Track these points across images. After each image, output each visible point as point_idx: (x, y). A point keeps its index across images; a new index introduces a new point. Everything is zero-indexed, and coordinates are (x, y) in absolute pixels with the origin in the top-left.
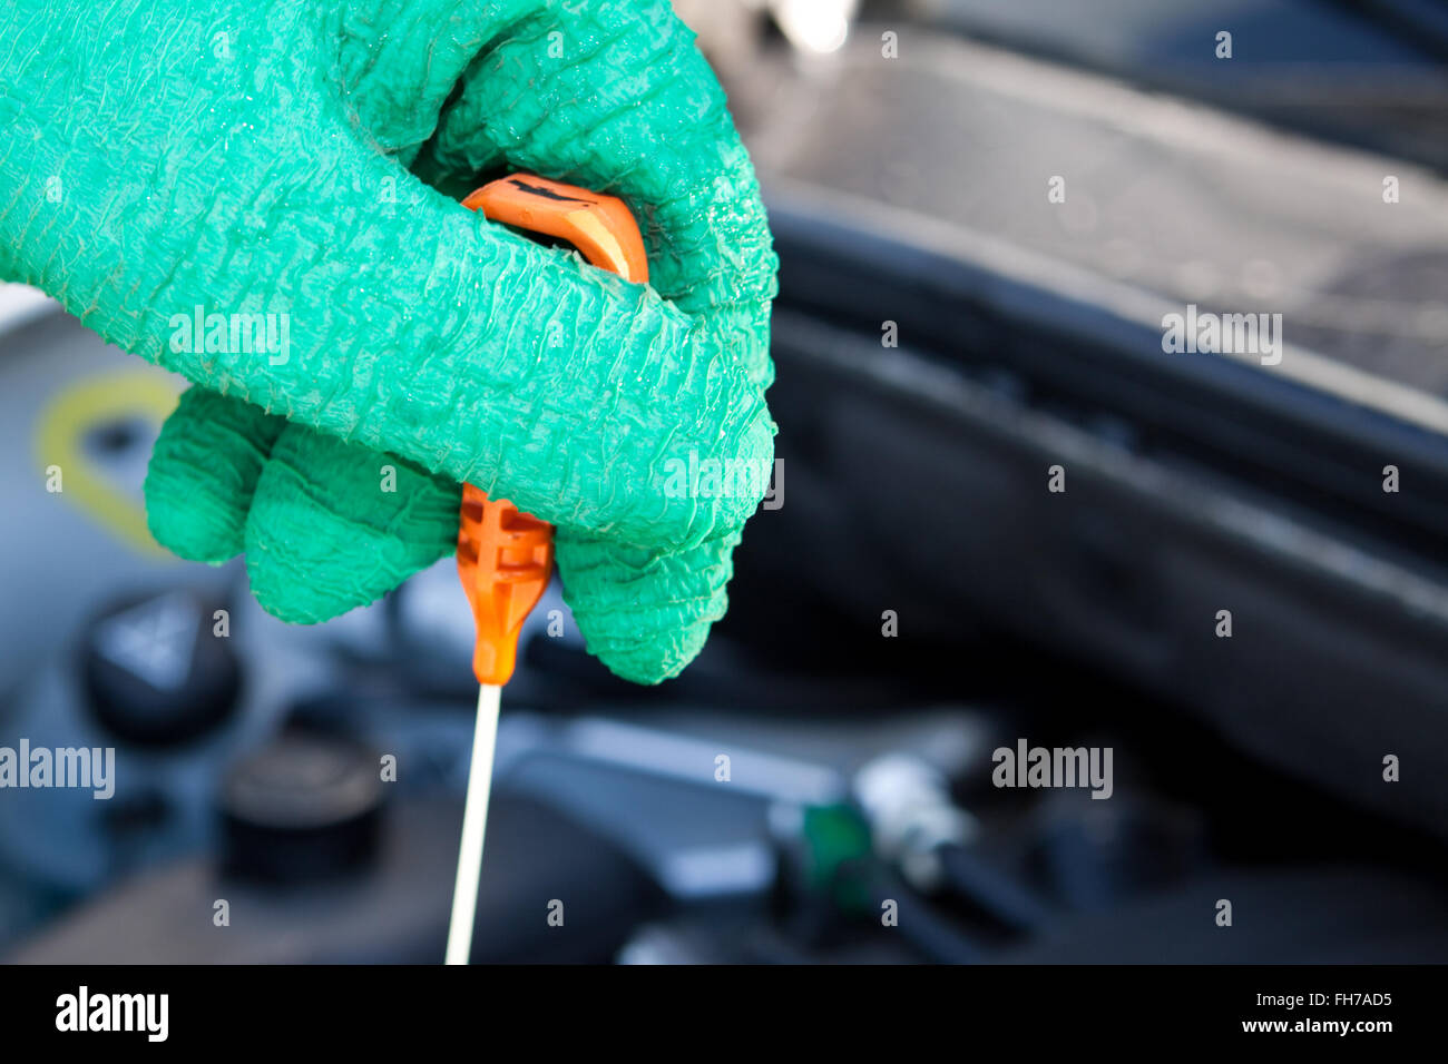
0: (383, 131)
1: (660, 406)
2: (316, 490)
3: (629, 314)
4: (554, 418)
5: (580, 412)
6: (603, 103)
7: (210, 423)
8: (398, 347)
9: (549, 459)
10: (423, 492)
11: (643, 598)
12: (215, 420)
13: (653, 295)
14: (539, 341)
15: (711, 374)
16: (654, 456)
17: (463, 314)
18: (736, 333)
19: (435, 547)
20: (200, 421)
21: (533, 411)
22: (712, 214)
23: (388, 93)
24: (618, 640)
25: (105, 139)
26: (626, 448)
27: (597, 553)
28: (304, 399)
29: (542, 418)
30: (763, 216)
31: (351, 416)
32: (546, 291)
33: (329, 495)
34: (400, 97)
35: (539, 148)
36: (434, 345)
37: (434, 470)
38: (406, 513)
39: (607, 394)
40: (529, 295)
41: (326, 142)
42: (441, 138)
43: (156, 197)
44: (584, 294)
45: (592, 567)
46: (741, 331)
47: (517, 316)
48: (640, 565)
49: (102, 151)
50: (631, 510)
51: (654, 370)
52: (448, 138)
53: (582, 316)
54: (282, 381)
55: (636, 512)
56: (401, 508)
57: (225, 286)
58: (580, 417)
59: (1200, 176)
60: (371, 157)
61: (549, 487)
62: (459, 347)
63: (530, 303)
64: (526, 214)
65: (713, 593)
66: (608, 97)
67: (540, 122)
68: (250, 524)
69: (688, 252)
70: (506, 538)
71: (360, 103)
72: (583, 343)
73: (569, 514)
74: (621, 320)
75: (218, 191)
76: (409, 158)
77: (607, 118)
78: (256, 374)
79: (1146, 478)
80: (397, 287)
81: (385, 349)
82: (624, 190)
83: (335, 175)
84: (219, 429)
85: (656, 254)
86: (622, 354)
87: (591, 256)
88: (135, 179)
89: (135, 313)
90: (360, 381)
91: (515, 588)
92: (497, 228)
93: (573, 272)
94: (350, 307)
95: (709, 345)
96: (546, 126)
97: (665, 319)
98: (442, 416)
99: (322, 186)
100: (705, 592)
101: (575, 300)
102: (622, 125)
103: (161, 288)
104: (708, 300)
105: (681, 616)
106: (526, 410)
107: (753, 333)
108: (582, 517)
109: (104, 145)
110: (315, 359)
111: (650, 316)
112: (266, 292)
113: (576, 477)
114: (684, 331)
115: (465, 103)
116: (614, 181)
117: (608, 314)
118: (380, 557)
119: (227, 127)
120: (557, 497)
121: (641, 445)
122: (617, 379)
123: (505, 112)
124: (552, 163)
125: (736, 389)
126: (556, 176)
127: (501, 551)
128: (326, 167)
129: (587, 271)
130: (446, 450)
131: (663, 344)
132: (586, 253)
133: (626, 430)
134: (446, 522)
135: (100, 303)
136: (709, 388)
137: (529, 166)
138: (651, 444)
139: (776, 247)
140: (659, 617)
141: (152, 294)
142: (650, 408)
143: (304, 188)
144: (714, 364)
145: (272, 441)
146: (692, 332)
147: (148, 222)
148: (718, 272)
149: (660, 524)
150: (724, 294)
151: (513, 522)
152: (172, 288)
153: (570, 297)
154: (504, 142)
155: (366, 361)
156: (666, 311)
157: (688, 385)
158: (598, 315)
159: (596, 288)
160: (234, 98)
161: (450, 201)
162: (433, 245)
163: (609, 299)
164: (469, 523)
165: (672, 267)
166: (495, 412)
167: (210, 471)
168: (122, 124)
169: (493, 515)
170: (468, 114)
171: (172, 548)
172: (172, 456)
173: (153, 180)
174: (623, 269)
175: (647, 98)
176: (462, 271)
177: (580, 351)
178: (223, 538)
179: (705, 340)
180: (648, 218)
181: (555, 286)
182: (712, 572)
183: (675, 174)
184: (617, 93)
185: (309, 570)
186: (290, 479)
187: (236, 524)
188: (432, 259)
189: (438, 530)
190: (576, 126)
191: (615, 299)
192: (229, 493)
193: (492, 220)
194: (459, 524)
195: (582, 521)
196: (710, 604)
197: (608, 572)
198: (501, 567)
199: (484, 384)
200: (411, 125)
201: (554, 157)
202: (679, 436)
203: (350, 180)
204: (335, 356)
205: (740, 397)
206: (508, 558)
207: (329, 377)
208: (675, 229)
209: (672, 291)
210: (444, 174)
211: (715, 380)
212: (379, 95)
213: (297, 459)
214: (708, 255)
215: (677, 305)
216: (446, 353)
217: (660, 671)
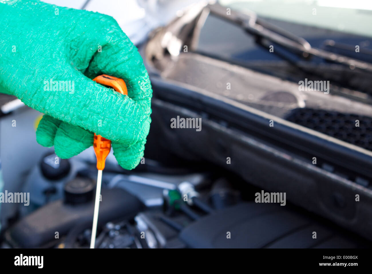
0: (78, 66)
1: (128, 117)
2: (66, 134)
3: (122, 100)
4: (108, 119)
5: (113, 118)
6: (119, 61)
7: (48, 121)
8: (78, 106)
9: (107, 127)
10: (87, 134)
11: (127, 154)
12: (49, 120)
13: (127, 97)
14: (105, 105)
15: (137, 111)
16: (126, 127)
17: (91, 100)
18: (144, 104)
19: (89, 144)
20: (46, 121)
21: (104, 118)
22: (139, 82)
23: (79, 59)
24: (123, 162)
25: (25, 67)
26: (121, 125)
27: (119, 146)
28: (61, 115)
29: (105, 119)
30: (149, 82)
31: (70, 119)
32: (107, 96)
33: (69, 134)
34: (82, 60)
35: (107, 69)
36: (85, 105)
37: (86, 129)
38: (83, 138)
39: (118, 115)
40: (103, 97)
41: (66, 68)
42: (90, 68)
43: (33, 77)
44: (114, 96)
45: (118, 148)
46: (145, 104)
47: (101, 100)
48: (126, 148)
49: (24, 69)
50: (122, 137)
51: (126, 111)
52: (91, 68)
53: (113, 100)
54: (57, 112)
55: (123, 137)
56: (83, 137)
57: (46, 94)
58: (112, 119)
59: (241, 78)
60: (75, 70)
61: (107, 132)
62: (90, 106)
63: (104, 98)
64: (104, 82)
65: (140, 153)
66: (120, 60)
67: (107, 65)
68: (55, 140)
69: (135, 89)
70: (102, 143)
71: (74, 61)
72: (113, 105)
73: (111, 137)
74: (121, 101)
75: (45, 76)
76: (83, 71)
77: (119, 64)
78: (52, 111)
79: (229, 132)
80: (78, 95)
81: (76, 106)
82: (123, 77)
83: (67, 74)
84: (49, 122)
85: (129, 90)
86: (121, 107)
87: (116, 90)
88: (30, 74)
89: (30, 99)
90: (71, 112)
91: (104, 152)
92: (98, 84)
93: (112, 92)
94: (69, 98)
95: (138, 106)
96: (108, 65)
97: (129, 101)
98: (86, 119)
99: (65, 76)
100: (139, 152)
101: (112, 97)
102: (122, 65)
103: (34, 94)
104: (138, 98)
105: (134, 157)
106: (102, 118)
107: (147, 104)
108: (113, 138)
109: (24, 68)
110: (63, 108)
111: (126, 101)
112: (54, 95)
113: (112, 131)
114: (133, 104)
115: (94, 61)
116: (121, 76)
117: (118, 100)
118: (79, 146)
119: (47, 65)
120: (108, 134)
121: (124, 125)
122: (120, 112)
123: (101, 63)
124: (109, 72)
125: (142, 114)
126: (110, 75)
127: (101, 145)
128: (66, 72)
129: (115, 92)
130: (88, 125)
131: (129, 106)
132: (115, 89)
133: (121, 122)
134: (91, 140)
135: (23, 97)
136: (137, 114)
137: (105, 73)
138: (126, 124)
139: (152, 88)
140: (130, 157)
141: (32, 96)
142: (126, 118)
143: (61, 76)
144: (138, 110)
145: (59, 124)
146: (134, 104)
147: (32, 82)
148: (140, 93)
149: (127, 139)
150: (141, 97)
151: (103, 140)
152: (36, 94)
153: (111, 97)
154: (101, 68)
155: (72, 108)
156: (129, 100)
157: (133, 114)
158: (116, 100)
159: (116, 95)
160: (49, 59)
161: (90, 79)
162: (86, 87)
163: (119, 97)
164: (95, 140)
165: (132, 92)
166: (97, 118)
167: (48, 130)
168: (28, 64)
169: (99, 139)
170: (95, 63)
171: (41, 144)
172: (41, 127)
173: (33, 74)
174: (122, 92)
175: (127, 60)
176: (91, 92)
177: (113, 107)
178: (50, 142)
179: (137, 105)
180: (127, 83)
181: (108, 95)
182: (140, 149)
183: (132, 74)
184: (122, 59)
185: (65, 149)
186: (62, 132)
187: (52, 140)
188: (85, 89)
189: (90, 141)
190: (114, 65)
191: (120, 97)
192: (51, 134)
193: (98, 83)
194: (93, 140)
195: (114, 139)
196: (140, 155)
197: (120, 149)
198: (101, 148)
199: (94, 113)
200: (84, 65)
201: (110, 71)
202: (131, 123)
203: (70, 75)
204: (66, 107)
205: (143, 116)
206: (102, 146)
207: (65, 111)
208: (132, 85)
209: (132, 96)
210: (91, 74)
211: (138, 113)
212: (78, 59)
213: (63, 128)
214: (138, 90)
215: (132, 99)
216: (87, 107)
217: (131, 167)
